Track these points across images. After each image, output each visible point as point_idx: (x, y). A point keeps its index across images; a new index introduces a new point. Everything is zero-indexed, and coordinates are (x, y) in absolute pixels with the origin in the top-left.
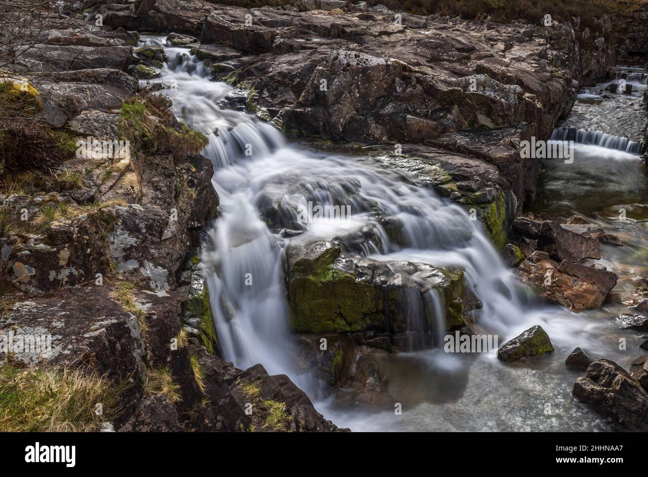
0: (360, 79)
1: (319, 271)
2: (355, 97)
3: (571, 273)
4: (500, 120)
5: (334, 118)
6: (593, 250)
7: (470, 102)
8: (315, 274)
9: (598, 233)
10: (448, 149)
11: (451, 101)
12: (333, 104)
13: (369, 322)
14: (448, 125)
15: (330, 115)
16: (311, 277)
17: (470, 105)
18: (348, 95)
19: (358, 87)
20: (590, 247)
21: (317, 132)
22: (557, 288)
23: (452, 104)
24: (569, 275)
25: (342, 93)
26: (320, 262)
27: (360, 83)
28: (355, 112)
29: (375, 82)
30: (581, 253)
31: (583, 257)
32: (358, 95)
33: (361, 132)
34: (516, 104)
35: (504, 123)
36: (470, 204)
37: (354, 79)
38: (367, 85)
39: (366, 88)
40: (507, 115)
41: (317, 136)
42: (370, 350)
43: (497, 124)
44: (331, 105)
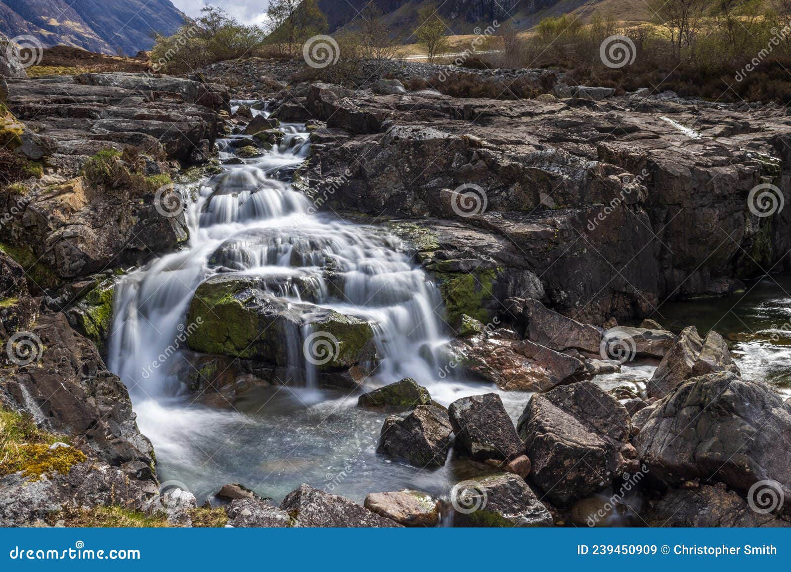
0: (411, 153)
1: (216, 295)
2: (404, 171)
3: (527, 354)
4: (561, 199)
5: (375, 192)
6: (587, 340)
7: (529, 178)
8: (210, 297)
9: (659, 340)
11: (512, 177)
12: (373, 176)
13: (255, 351)
14: (496, 202)
15: (370, 188)
16: (206, 299)
17: (530, 182)
18: (394, 169)
19: (408, 161)
20: (583, 336)
21: (355, 205)
22: (498, 365)
23: (513, 181)
24: (526, 356)
25: (385, 166)
26: (219, 288)
27: (411, 157)
28: (403, 187)
29: (430, 157)
30: (567, 340)
31: (569, 345)
32: (408, 170)
33: (396, 206)
34: (582, 181)
35: (565, 202)
37: (403, 152)
38: (421, 159)
39: (419, 163)
40: (568, 194)
41: (354, 208)
42: (255, 379)
43: (559, 204)
44: (370, 177)
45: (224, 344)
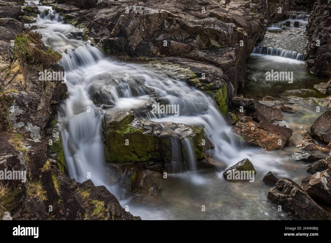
0: (144, 21)
1: (123, 128)
2: (142, 31)
3: (265, 129)
4: (224, 43)
5: (130, 43)
6: (278, 115)
7: (206, 33)
8: (120, 130)
10: (194, 59)
11: (196, 32)
12: (130, 35)
13: (150, 156)
14: (194, 46)
15: (128, 41)
16: (118, 131)
17: (206, 35)
18: (138, 30)
19: (143, 25)
20: (276, 114)
21: (121, 51)
22: (258, 137)
23: (196, 34)
24: (264, 130)
25: (135, 29)
26: (123, 123)
27: (144, 23)
28: (142, 40)
29: (153, 23)
30: (271, 117)
31: (272, 119)
32: (144, 30)
33: (145, 50)
34: (232, 34)
35: (225, 44)
36: (207, 90)
37: (141, 21)
38: (149, 24)
39: (148, 26)
40: (227, 40)
41: (121, 53)
42: (151, 172)
43: (222, 45)
44: (129, 36)
45: (131, 156)
